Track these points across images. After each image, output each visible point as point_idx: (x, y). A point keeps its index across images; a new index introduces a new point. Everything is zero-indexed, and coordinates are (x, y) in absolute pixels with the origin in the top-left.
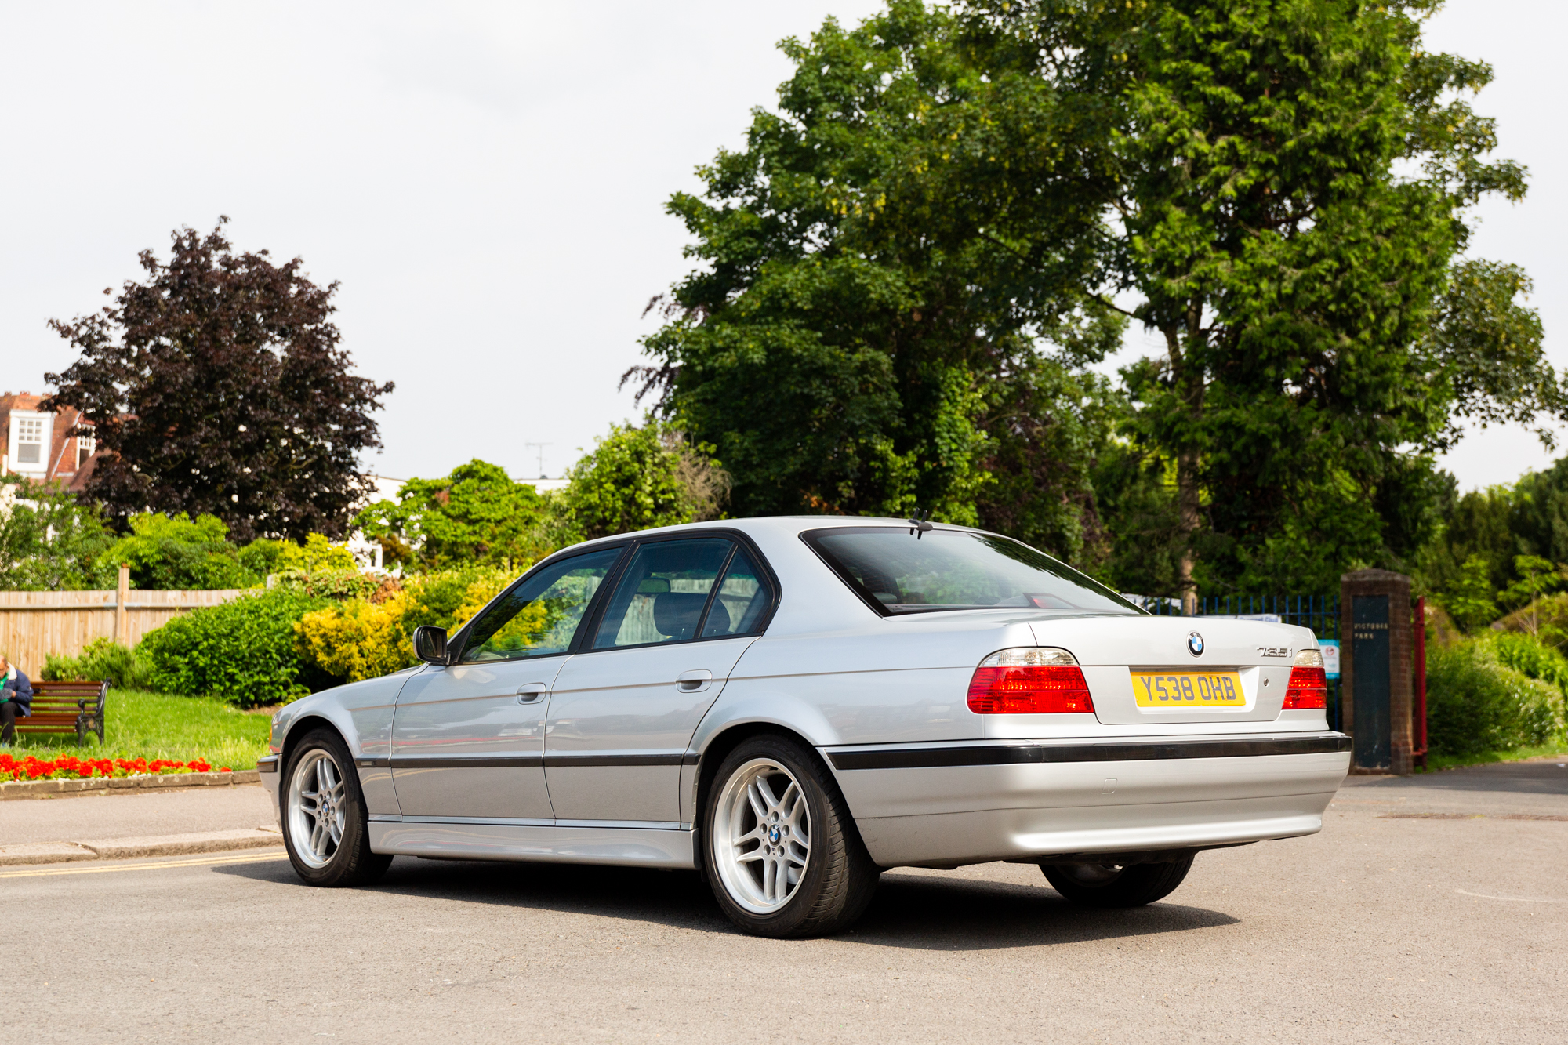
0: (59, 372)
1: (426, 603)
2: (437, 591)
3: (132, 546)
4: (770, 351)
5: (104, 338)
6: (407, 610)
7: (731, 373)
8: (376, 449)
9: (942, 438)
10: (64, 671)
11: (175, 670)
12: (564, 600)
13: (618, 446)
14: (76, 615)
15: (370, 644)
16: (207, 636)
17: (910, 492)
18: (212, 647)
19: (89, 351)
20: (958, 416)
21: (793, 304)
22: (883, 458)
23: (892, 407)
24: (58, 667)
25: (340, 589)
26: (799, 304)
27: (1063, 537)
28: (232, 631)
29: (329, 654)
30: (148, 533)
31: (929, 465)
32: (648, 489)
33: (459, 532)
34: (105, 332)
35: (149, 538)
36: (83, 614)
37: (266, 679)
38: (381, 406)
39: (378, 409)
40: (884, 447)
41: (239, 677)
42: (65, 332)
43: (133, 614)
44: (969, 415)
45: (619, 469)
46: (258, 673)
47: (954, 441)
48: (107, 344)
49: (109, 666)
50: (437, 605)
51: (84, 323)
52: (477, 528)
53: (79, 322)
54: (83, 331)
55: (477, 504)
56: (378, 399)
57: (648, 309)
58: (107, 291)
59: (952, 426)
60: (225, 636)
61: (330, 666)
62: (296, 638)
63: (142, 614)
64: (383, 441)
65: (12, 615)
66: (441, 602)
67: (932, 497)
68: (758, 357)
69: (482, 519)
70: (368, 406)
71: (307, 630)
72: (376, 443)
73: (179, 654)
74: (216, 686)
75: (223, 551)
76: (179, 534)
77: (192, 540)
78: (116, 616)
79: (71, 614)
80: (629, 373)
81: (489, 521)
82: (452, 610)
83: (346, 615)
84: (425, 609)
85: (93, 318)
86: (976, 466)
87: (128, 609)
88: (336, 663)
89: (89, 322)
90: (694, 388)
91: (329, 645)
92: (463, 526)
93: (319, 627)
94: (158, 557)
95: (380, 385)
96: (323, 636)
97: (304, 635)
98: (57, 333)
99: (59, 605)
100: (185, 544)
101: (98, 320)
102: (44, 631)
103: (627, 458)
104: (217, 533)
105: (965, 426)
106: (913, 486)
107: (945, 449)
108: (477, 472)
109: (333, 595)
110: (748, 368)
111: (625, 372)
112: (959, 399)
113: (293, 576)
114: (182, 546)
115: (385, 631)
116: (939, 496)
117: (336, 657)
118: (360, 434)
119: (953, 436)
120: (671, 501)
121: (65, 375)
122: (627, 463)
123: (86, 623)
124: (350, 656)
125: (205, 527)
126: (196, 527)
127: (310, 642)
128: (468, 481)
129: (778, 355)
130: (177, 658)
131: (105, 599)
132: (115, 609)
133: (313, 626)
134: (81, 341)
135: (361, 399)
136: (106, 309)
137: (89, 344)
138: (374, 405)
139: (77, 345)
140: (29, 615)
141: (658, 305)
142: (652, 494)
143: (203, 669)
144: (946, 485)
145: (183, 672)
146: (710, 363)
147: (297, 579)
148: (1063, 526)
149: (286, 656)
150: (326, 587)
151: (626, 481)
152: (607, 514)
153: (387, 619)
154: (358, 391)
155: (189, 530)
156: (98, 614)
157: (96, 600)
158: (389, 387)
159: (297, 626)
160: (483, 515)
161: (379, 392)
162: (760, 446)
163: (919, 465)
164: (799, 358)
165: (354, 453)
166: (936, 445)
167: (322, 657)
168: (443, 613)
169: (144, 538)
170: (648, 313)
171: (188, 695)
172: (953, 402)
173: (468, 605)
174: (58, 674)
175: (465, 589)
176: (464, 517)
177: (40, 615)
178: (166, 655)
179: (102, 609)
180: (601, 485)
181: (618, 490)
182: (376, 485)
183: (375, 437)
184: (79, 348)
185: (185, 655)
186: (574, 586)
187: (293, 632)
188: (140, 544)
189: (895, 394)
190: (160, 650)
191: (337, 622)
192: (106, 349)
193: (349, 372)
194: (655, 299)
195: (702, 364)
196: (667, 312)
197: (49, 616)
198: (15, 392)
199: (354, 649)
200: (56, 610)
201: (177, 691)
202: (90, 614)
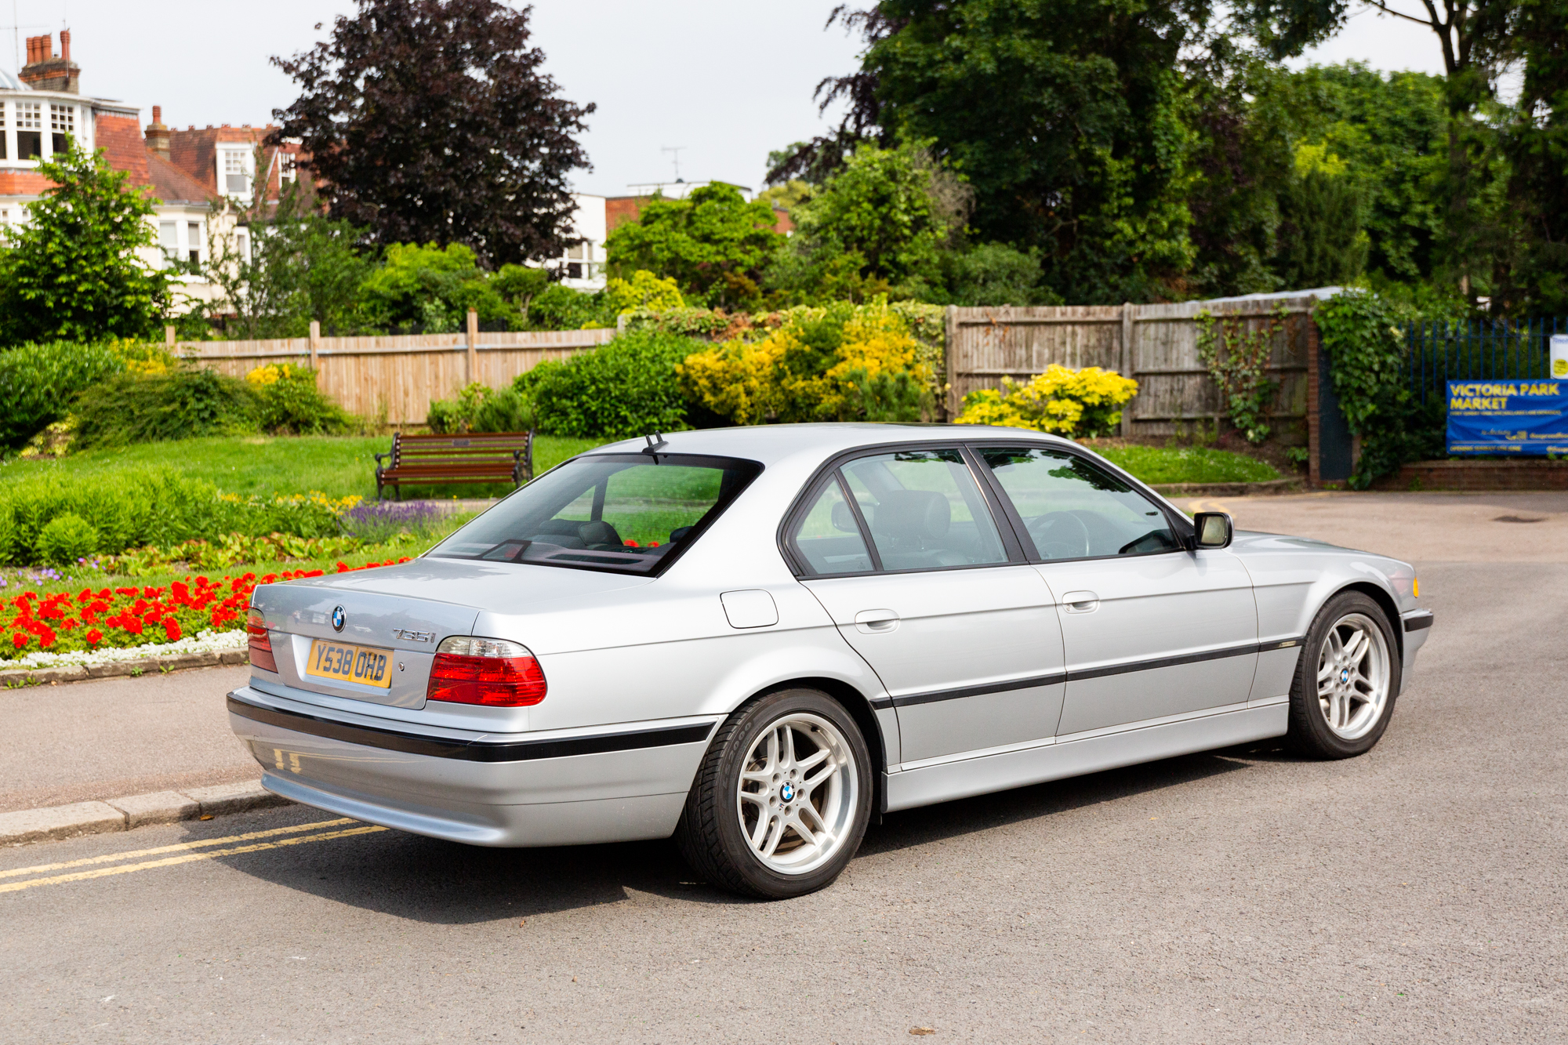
0: (284, 107)
1: (806, 342)
2: (817, 330)
3: (391, 276)
4: (1001, 62)
5: (321, 73)
6: (788, 350)
7: (957, 85)
8: (586, 170)
9: (1160, 140)
10: (450, 416)
11: (564, 413)
12: (921, 329)
13: (870, 165)
14: (427, 358)
15: (754, 383)
16: (594, 381)
17: (1127, 195)
18: (599, 391)
19: (309, 83)
20: (1174, 118)
21: (1022, 13)
22: (1100, 163)
23: (1122, 114)
24: (444, 413)
25: (692, 327)
26: (1028, 14)
27: (1262, 232)
28: (617, 375)
29: (714, 394)
30: (405, 263)
31: (1146, 168)
32: (903, 206)
33: (705, 253)
34: (324, 67)
35: (406, 268)
36: (433, 357)
37: (655, 420)
38: (586, 127)
39: (584, 131)
40: (1102, 152)
41: (630, 420)
42: (288, 68)
43: (483, 356)
44: (1182, 116)
45: (875, 190)
46: (648, 414)
47: (1172, 143)
48: (324, 78)
49: (497, 411)
50: (819, 344)
51: (303, 59)
52: (721, 248)
53: (299, 58)
54: (304, 67)
55: (719, 224)
56: (582, 120)
57: (830, 20)
58: (318, 26)
59: (1168, 128)
60: (611, 380)
61: (716, 406)
62: (679, 379)
63: (493, 356)
64: (592, 160)
65: (362, 359)
66: (823, 341)
67: (1148, 199)
68: (990, 67)
69: (725, 239)
70: (573, 128)
71: (692, 372)
72: (586, 164)
73: (566, 397)
74: (607, 429)
75: (474, 277)
76: (432, 263)
77: (445, 268)
78: (467, 358)
79: (420, 358)
80: (823, 84)
81: (732, 240)
82: (834, 349)
83: (731, 356)
84: (807, 348)
85: (312, 54)
86: (1189, 167)
87: (479, 351)
88: (723, 403)
89: (308, 59)
90: (912, 100)
91: (715, 386)
92: (708, 247)
93: (704, 369)
94: (418, 286)
95: (582, 106)
96: (709, 377)
97: (687, 377)
98: (281, 69)
99: (409, 349)
100: (440, 272)
101: (317, 55)
102: (395, 374)
103: (883, 179)
104: (467, 261)
105: (1179, 127)
106: (1129, 189)
107: (1163, 151)
108: (716, 193)
109: (687, 333)
110: (976, 75)
111: (818, 83)
112: (1174, 101)
113: (644, 315)
114: (438, 275)
115: (768, 370)
116: (1155, 197)
117: (723, 396)
118: (567, 157)
119: (1171, 138)
120: (924, 217)
121: (290, 110)
122: (882, 183)
123: (437, 365)
124: (738, 396)
125: (456, 255)
126: (446, 254)
127: (696, 383)
128: (709, 203)
129: (1011, 68)
130: (564, 401)
131: (455, 341)
132: (466, 351)
133: (698, 367)
134: (301, 75)
135: (566, 122)
136: (319, 44)
137: (308, 80)
138: (580, 127)
139: (298, 80)
140: (379, 359)
141: (840, 16)
142: (906, 212)
143: (595, 413)
144: (1161, 187)
145: (573, 416)
146: (929, 73)
147: (648, 318)
148: (1263, 223)
149: (673, 399)
150: (679, 325)
151: (880, 199)
152: (865, 232)
153: (767, 358)
154: (569, 115)
155: (441, 259)
156: (448, 356)
157: (446, 343)
158: (591, 108)
159: (679, 368)
160: (727, 234)
161: (582, 113)
162: (990, 156)
163: (1136, 168)
164: (1032, 67)
165: (564, 175)
166: (1155, 148)
167: (708, 397)
168: (824, 351)
169: (402, 268)
170: (832, 25)
171: (580, 437)
172: (1168, 104)
173: (848, 343)
174: (445, 419)
175: (841, 327)
176: (706, 238)
177: (390, 360)
178: (555, 399)
179: (452, 351)
180: (858, 204)
181: (875, 208)
182: (578, 203)
183: (583, 158)
184: (300, 83)
185: (571, 399)
186: (931, 315)
187: (675, 374)
188: (401, 274)
189: (1122, 101)
190: (547, 394)
191: (722, 364)
192: (325, 83)
193: (556, 95)
194: (836, 11)
195: (921, 75)
196: (849, 22)
197: (399, 359)
198: (217, 125)
199: (740, 388)
200: (406, 353)
201: (571, 433)
202: (440, 357)
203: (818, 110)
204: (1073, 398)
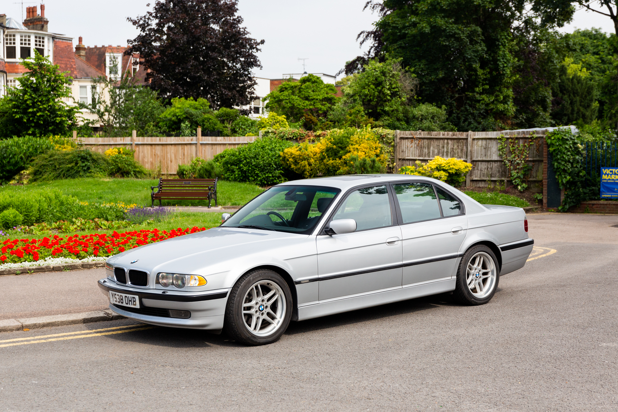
0: (132, 39)
1: (334, 144)
2: (339, 139)
3: (173, 111)
4: (432, 27)
5: (148, 25)
6: (327, 147)
7: (414, 36)
8: (259, 68)
9: (500, 62)
10: (187, 171)
11: (233, 171)
12: (384, 140)
13: (374, 69)
14: (180, 147)
15: (312, 161)
16: (245, 158)
17: (486, 84)
18: (248, 163)
19: (143, 29)
20: (507, 52)
21: (442, 7)
22: (475, 70)
23: (483, 50)
24: (184, 170)
25: (290, 136)
26: (444, 7)
27: (545, 101)
28: (255, 156)
29: (296, 165)
30: (179, 106)
31: (494, 73)
32: (388, 87)
34: (150, 22)
35: (180, 108)
36: (183, 146)
37: (271, 175)
38: (260, 50)
39: (259, 51)
40: (476, 66)
41: (260, 175)
42: (135, 23)
43: (203, 146)
44: (510, 51)
45: (376, 79)
46: (267, 173)
47: (506, 63)
48: (150, 27)
49: (206, 170)
50: (340, 145)
51: (141, 19)
52: (312, 103)
53: (139, 18)
54: (141, 22)
55: (312, 93)
56: (258, 47)
57: (365, 7)
58: (148, 5)
59: (504, 56)
60: (253, 158)
61: (296, 170)
62: (281, 158)
63: (207, 147)
64: (262, 64)
65: (153, 146)
66: (341, 144)
67: (495, 86)
68: (427, 30)
69: (314, 99)
70: (255, 50)
71: (286, 155)
72: (259, 66)
73: (234, 165)
74: (250, 178)
75: (208, 113)
76: (191, 106)
77: (196, 108)
78: (196, 147)
79: (177, 147)
80: (361, 34)
81: (317, 99)
82: (346, 147)
83: (303, 149)
84: (335, 147)
85: (145, 17)
86: (513, 74)
87: (201, 144)
88: (299, 169)
89: (143, 19)
90: (396, 42)
91: (296, 161)
92: (307, 102)
93: (292, 154)
94: (184, 116)
95: (259, 41)
96: (293, 158)
97: (285, 157)
98: (132, 23)
99: (173, 143)
100: (194, 110)
101: (147, 17)
102: (167, 153)
103: (379, 75)
104: (206, 106)
105: (509, 56)
106: (487, 82)
107: (501, 66)
108: (311, 79)
109: (287, 139)
110: (422, 34)
111: (359, 33)
112: (507, 45)
113: (270, 131)
114: (193, 111)
115: (318, 155)
116: (498, 86)
117: (299, 166)
118: (252, 62)
119: (505, 60)
120: (396, 92)
121: (135, 40)
122: (379, 77)
123: (184, 150)
124: (305, 166)
125: (201, 103)
126: (197, 103)
127: (288, 160)
128: (308, 83)
129: (436, 31)
130: (233, 166)
131: (192, 140)
132: (196, 144)
133: (289, 153)
134: (140, 26)
135: (252, 48)
136: (148, 13)
137: (143, 27)
138: (257, 50)
139: (139, 28)
140: (160, 147)
141: (369, 5)
142: (389, 89)
143: (245, 171)
144: (501, 81)
145: (236, 172)
146: (403, 31)
147: (272, 132)
148: (546, 97)
149: (278, 166)
150: (284, 135)
151: (378, 84)
152: (371, 98)
153: (318, 150)
154: (253, 45)
155: (195, 104)
156: (189, 146)
157: (188, 141)
158: (263, 42)
159: (281, 154)
160: (314, 97)
161: (259, 44)
163: (490, 73)
164: (445, 30)
165: (250, 70)
166: (498, 64)
167: (293, 166)
168: (342, 148)
169: (178, 108)
170: (366, 9)
171: (239, 181)
172: (504, 46)
173: (352, 145)
174: (184, 172)
175: (349, 138)
176: (307, 98)
177: (165, 147)
178: (229, 166)
179: (191, 144)
180: (369, 86)
181: (376, 88)
182: (257, 82)
183: (258, 63)
185: (236, 166)
186: (388, 134)
187: (280, 156)
188: (177, 110)
189: (483, 44)
190: (226, 163)
191: (298, 153)
192: (151, 29)
193: (247, 36)
194: (368, 3)
195: (400, 32)
196: (373, 8)
197: (169, 147)
198: (106, 45)
199: (306, 163)
200: (172, 144)
201: (235, 180)
202: (186, 146)
203: (360, 45)
204: (444, 170)
